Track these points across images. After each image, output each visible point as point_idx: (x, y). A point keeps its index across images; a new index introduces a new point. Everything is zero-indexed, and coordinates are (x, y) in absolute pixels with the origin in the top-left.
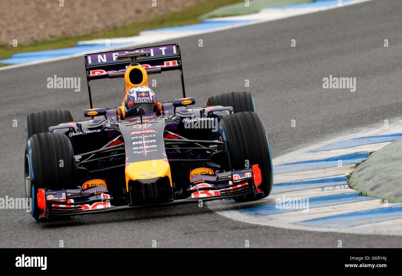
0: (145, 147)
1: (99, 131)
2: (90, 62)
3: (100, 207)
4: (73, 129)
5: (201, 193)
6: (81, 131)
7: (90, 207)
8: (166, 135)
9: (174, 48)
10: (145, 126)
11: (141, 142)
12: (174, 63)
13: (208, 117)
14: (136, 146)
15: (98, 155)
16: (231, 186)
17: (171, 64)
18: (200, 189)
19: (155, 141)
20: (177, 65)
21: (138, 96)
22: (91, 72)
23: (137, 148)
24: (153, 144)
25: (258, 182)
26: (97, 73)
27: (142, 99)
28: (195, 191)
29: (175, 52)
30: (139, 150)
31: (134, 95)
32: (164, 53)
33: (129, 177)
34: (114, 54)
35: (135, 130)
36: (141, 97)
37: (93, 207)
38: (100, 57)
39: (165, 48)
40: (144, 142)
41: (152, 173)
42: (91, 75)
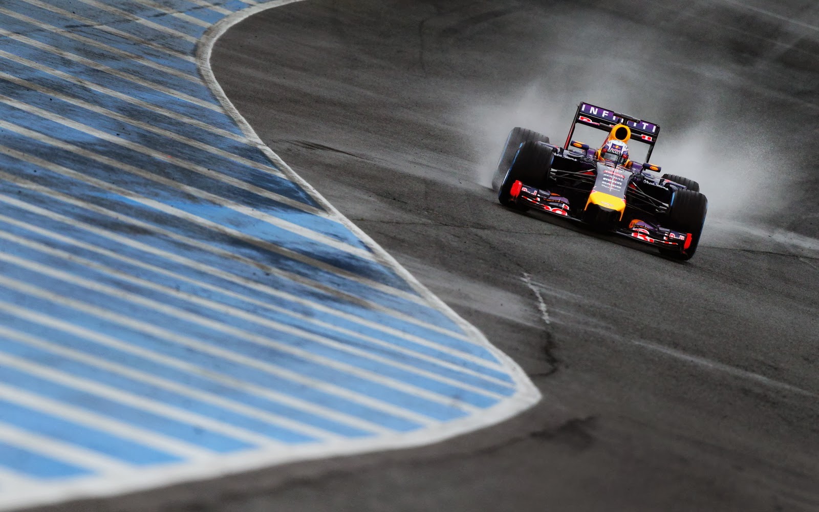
0: (612, 185)
1: (576, 160)
2: (583, 109)
3: (559, 212)
4: (557, 150)
5: (640, 235)
6: (562, 154)
7: (551, 209)
8: (630, 183)
9: (655, 127)
10: (617, 170)
11: (610, 180)
12: (649, 138)
13: (664, 186)
14: (605, 181)
15: (571, 175)
16: (664, 240)
17: (646, 138)
18: (640, 233)
19: (621, 184)
20: (651, 140)
21: (612, 147)
22: (580, 116)
23: (606, 183)
24: (619, 185)
25: (687, 245)
26: (585, 120)
27: (614, 150)
28: (636, 232)
29: (654, 131)
30: (606, 185)
31: (610, 145)
32: (644, 128)
33: (591, 200)
34: (604, 112)
35: (608, 170)
36: (614, 148)
37: (553, 210)
38: (592, 109)
39: (648, 125)
40: (613, 181)
41: (610, 205)
42: (580, 119)
